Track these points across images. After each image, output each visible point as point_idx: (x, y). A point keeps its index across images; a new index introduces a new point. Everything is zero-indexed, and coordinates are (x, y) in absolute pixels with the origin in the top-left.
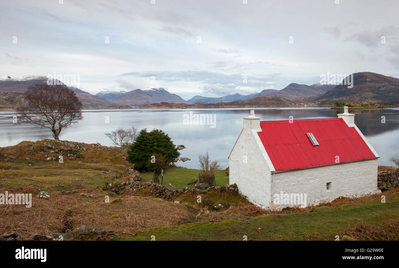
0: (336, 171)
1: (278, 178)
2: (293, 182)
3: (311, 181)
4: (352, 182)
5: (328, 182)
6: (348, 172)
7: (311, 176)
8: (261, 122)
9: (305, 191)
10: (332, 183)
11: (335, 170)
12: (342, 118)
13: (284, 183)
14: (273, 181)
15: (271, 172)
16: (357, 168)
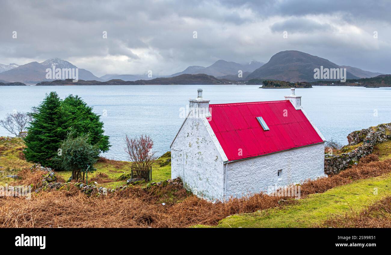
0: (287, 157)
1: (232, 168)
2: (246, 172)
3: (264, 170)
4: (302, 168)
5: (280, 169)
6: (298, 157)
7: (263, 164)
8: (209, 105)
9: (257, 181)
10: (283, 171)
11: (285, 156)
12: (289, 100)
13: (237, 174)
14: (226, 172)
15: (224, 162)
16: (307, 153)
